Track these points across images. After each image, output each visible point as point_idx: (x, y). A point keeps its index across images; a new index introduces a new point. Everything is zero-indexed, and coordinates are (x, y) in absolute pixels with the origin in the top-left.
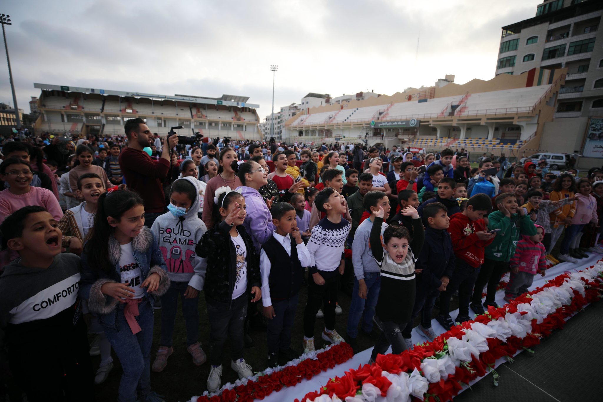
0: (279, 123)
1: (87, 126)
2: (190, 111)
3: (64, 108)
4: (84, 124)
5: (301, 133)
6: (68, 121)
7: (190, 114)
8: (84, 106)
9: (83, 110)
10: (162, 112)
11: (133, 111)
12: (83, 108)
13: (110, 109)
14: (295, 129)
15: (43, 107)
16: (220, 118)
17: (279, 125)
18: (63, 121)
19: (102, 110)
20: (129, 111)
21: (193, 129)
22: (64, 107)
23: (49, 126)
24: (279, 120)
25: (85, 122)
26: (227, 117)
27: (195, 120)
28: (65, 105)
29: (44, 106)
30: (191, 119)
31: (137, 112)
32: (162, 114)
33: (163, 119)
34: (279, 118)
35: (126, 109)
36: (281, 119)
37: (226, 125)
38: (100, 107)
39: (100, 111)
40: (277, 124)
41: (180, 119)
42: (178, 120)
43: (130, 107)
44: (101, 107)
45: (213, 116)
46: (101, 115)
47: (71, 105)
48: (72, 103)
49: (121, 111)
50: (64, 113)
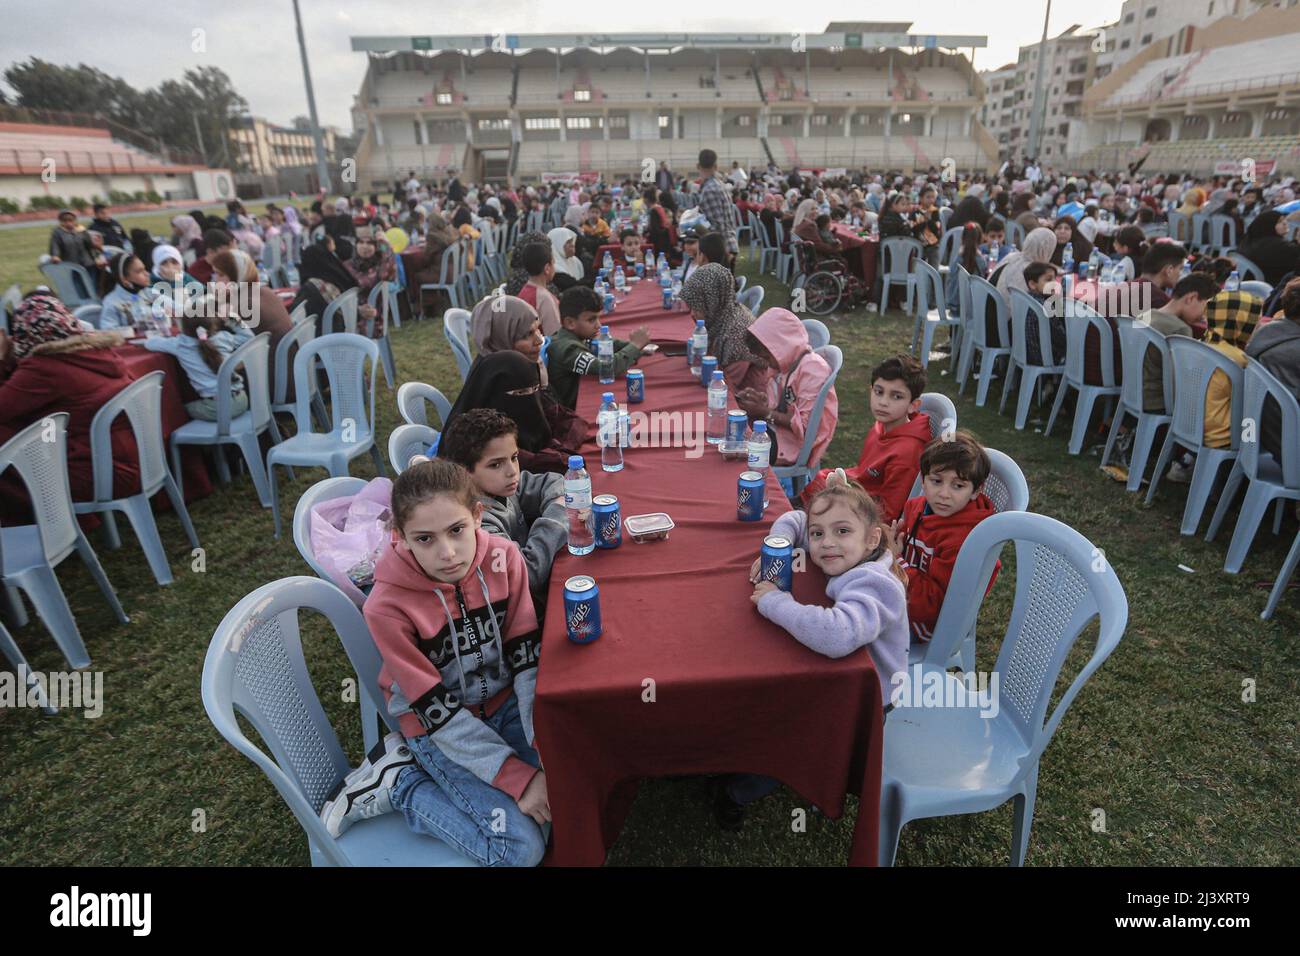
0: (1007, 103)
1: (477, 153)
2: (754, 81)
3: (420, 104)
4: (469, 145)
5: (1156, 130)
6: (432, 141)
7: (755, 89)
8: (469, 93)
9: (465, 103)
10: (675, 91)
11: (592, 95)
12: (466, 99)
13: (533, 92)
14: (1134, 114)
15: (373, 106)
16: (849, 94)
17: (1008, 111)
18: (419, 141)
19: (513, 98)
20: (583, 95)
21: (763, 141)
22: (421, 100)
23: (389, 158)
24: (1010, 93)
25: (472, 141)
26: (871, 91)
27: (773, 109)
28: (422, 95)
29: (375, 101)
30: (762, 104)
31: (605, 96)
32: (675, 95)
33: (677, 113)
34: (1009, 84)
35: (575, 89)
36: (1018, 88)
37: (870, 119)
38: (506, 90)
39: (508, 102)
40: (999, 106)
41: (726, 110)
42: (720, 112)
43: (583, 82)
44: (508, 91)
45: (828, 91)
46: (512, 113)
47: (436, 92)
48: (439, 84)
49: (560, 97)
50: (420, 118)
